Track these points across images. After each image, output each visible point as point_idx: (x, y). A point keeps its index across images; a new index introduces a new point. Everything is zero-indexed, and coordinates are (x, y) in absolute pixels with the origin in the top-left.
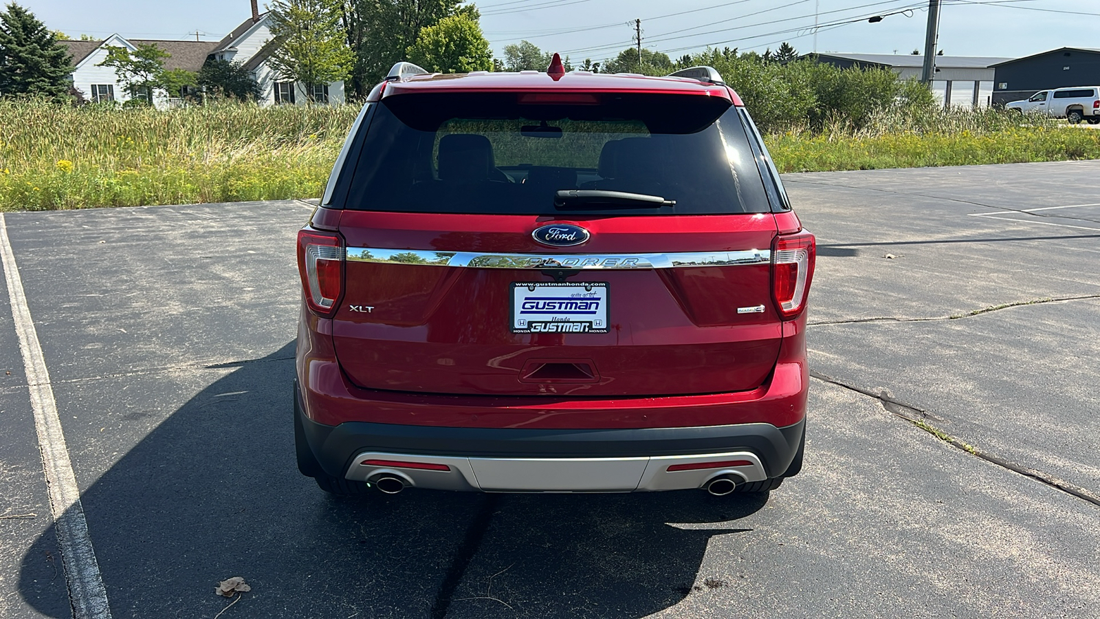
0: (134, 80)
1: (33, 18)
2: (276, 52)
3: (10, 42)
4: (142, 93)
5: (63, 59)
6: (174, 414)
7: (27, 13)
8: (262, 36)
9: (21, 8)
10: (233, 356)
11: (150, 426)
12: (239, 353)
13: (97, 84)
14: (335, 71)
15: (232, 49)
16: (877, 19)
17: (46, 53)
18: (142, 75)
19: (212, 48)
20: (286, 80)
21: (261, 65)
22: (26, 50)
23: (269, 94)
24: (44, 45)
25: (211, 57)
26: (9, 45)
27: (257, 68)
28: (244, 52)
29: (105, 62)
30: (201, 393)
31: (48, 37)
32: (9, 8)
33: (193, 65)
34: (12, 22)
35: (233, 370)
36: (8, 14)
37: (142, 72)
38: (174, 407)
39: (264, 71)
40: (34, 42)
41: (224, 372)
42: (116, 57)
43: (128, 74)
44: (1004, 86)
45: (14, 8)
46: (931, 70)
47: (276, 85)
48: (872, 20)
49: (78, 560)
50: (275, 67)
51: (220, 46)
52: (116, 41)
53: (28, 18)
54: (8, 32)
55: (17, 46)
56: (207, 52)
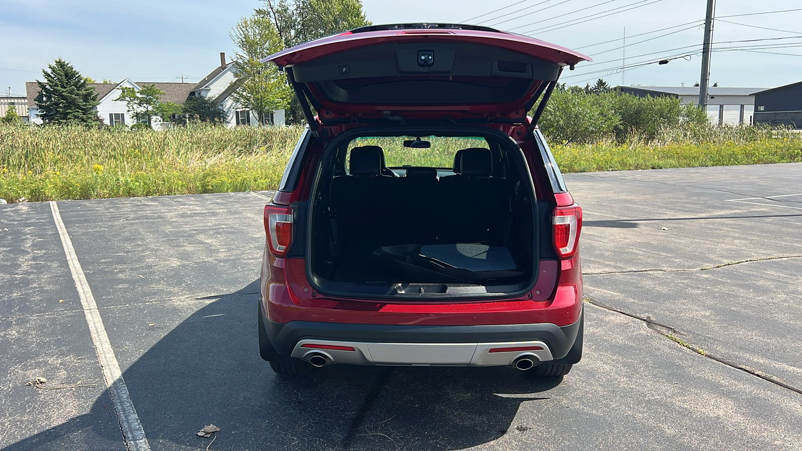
0: (139, 111)
1: (72, 68)
2: (237, 90)
3: (56, 85)
4: (144, 120)
5: (92, 96)
6: (178, 327)
7: (68, 66)
8: (228, 78)
9: (64, 62)
10: (214, 292)
11: (163, 335)
12: (217, 290)
13: (113, 113)
14: (279, 103)
15: (206, 88)
16: (665, 62)
17: (80, 92)
18: (145, 107)
19: (193, 87)
20: (244, 109)
21: (227, 99)
22: (67, 91)
23: (232, 118)
24: (79, 87)
25: (193, 93)
26: (56, 87)
27: (225, 101)
28: (215, 90)
29: (119, 98)
30: (194, 314)
31: (82, 81)
32: (56, 62)
33: (178, 100)
34: (58, 71)
35: (214, 300)
36: (56, 66)
37: (145, 105)
38: (177, 323)
39: (229, 103)
40: (72, 85)
41: (208, 302)
42: (127, 94)
43: (135, 106)
44: (762, 108)
45: (59, 62)
46: (706, 98)
47: (237, 113)
48: (661, 63)
49: (124, 411)
50: (237, 101)
51: (198, 86)
52: (127, 83)
53: (69, 69)
54: (55, 79)
55: (61, 88)
56: (189, 90)
